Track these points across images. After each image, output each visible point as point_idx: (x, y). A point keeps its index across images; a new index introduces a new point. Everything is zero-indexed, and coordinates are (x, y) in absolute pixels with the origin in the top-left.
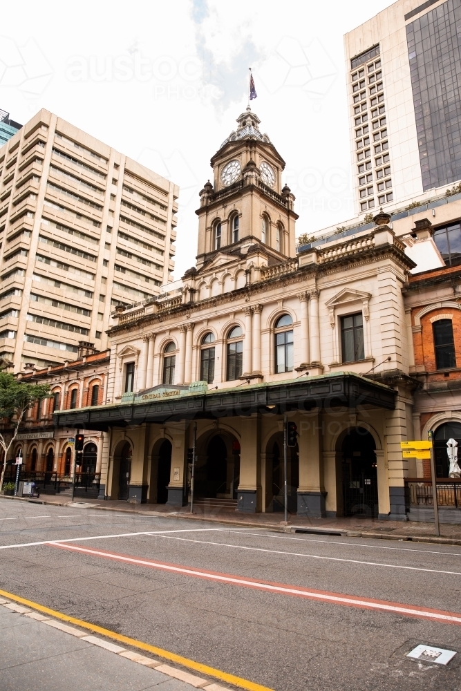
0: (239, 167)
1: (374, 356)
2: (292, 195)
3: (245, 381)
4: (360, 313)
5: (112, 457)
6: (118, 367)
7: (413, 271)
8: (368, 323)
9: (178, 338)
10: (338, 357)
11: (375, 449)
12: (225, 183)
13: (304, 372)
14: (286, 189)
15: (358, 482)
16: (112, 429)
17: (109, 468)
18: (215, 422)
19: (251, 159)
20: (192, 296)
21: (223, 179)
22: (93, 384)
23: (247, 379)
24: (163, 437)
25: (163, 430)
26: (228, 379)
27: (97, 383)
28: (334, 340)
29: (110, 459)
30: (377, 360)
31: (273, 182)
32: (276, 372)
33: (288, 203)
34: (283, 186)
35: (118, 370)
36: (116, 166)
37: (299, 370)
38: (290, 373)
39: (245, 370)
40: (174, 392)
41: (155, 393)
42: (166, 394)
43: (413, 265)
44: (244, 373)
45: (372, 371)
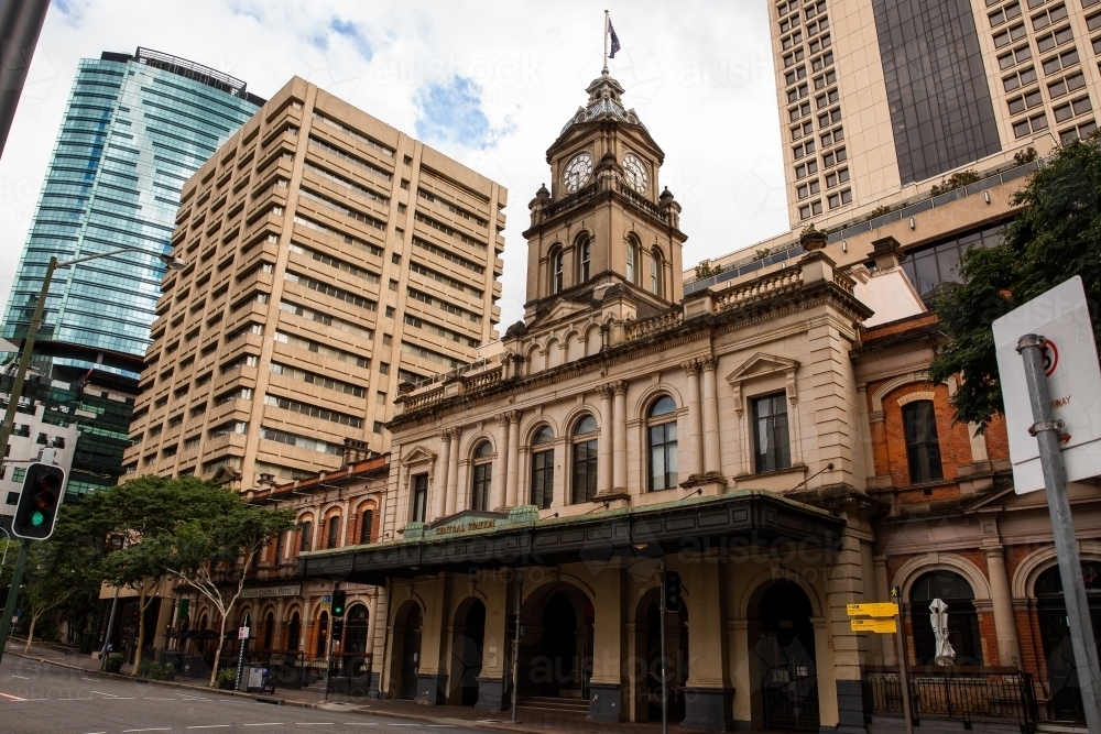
0: (590, 163)
1: (807, 462)
2: (676, 203)
3: (602, 504)
4: (781, 393)
5: (391, 628)
6: (402, 481)
7: (868, 323)
8: (796, 409)
9: (496, 434)
10: (749, 464)
11: (812, 616)
12: (569, 188)
13: (695, 489)
14: (667, 195)
15: (787, 672)
16: (390, 582)
17: (386, 645)
18: (554, 572)
19: (609, 150)
20: (517, 368)
21: (566, 182)
22: (364, 509)
23: (604, 501)
24: (471, 595)
25: (471, 584)
26: (574, 501)
27: (370, 507)
28: (742, 437)
29: (387, 631)
30: (810, 468)
31: (645, 184)
32: (651, 489)
33: (670, 217)
34: (661, 190)
35: (402, 486)
36: (408, 160)
37: (686, 486)
38: (673, 491)
39: (602, 485)
40: (486, 523)
41: (457, 523)
42: (474, 526)
43: (867, 313)
44: (598, 490)
45: (803, 487)
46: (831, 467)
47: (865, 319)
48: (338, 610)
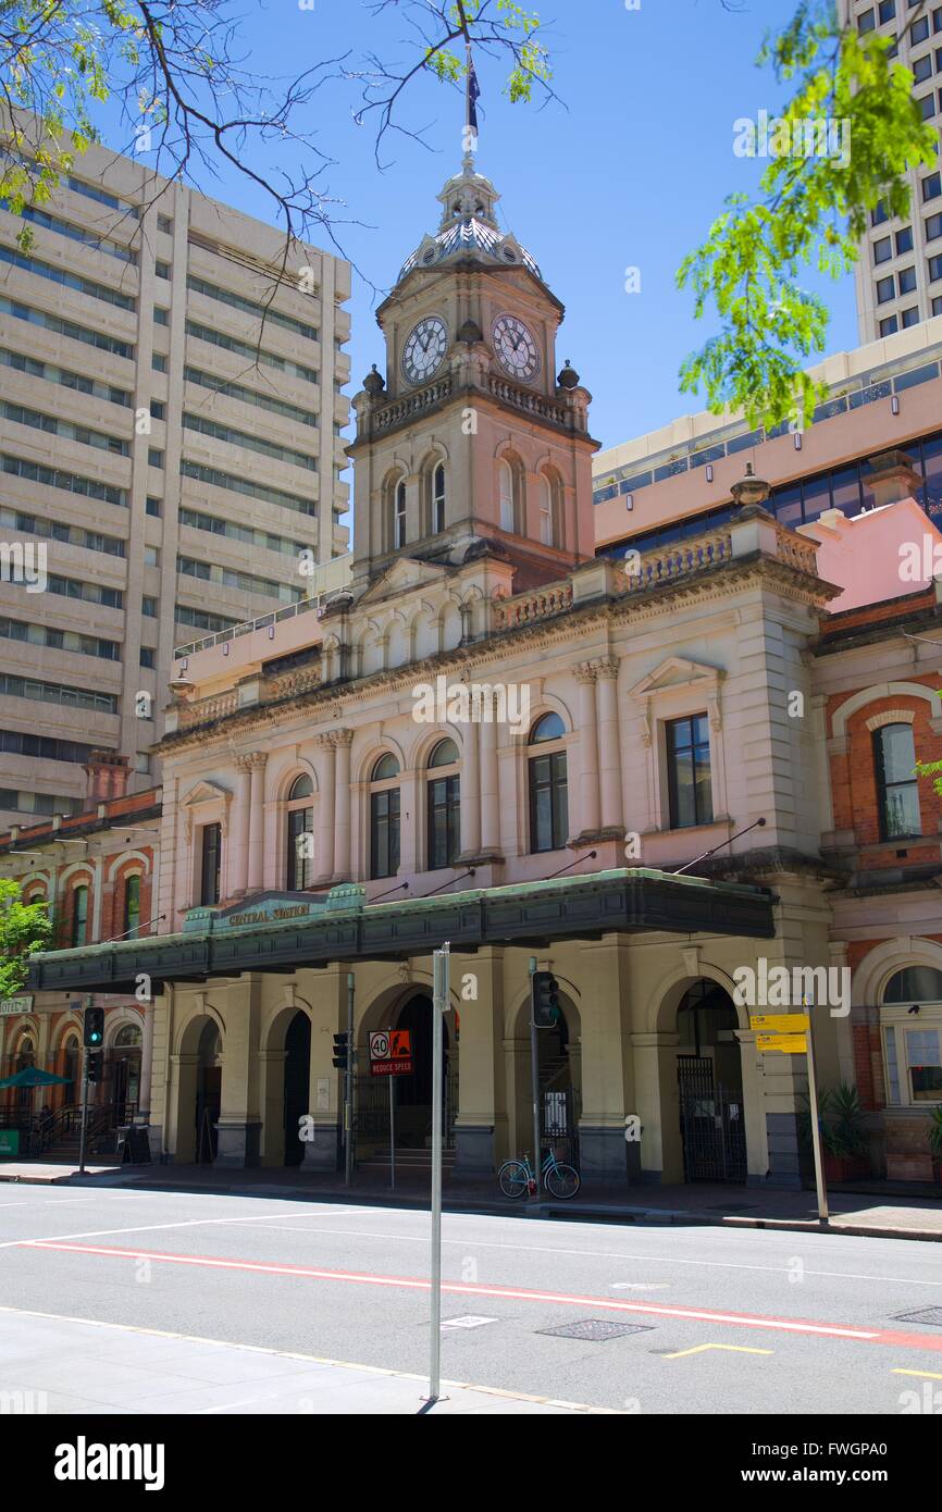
0: (442, 336)
1: (733, 814)
2: (583, 390)
3: (466, 870)
4: (702, 716)
5: (176, 1059)
6: (182, 833)
8: (720, 737)
9: (316, 763)
10: (659, 815)
11: (738, 1028)
12: (413, 374)
13: (588, 850)
14: (569, 378)
15: (712, 1103)
16: (173, 987)
17: (169, 1083)
18: (404, 969)
19: (469, 314)
20: (343, 663)
21: (408, 365)
22: (127, 874)
23: (468, 866)
24: (291, 1005)
25: (290, 989)
26: (431, 866)
27: (136, 871)
28: (651, 777)
29: (170, 1063)
30: (737, 823)
31: (533, 362)
32: (534, 848)
33: (573, 413)
34: (560, 367)
35: (182, 842)
36: (166, 224)
37: (577, 845)
38: (561, 851)
39: (466, 843)
40: (296, 908)
41: (258, 909)
42: (281, 913)
43: (833, 591)
44: (462, 849)
45: (726, 848)
46: (762, 822)
47: (829, 598)
48: (94, 1037)
